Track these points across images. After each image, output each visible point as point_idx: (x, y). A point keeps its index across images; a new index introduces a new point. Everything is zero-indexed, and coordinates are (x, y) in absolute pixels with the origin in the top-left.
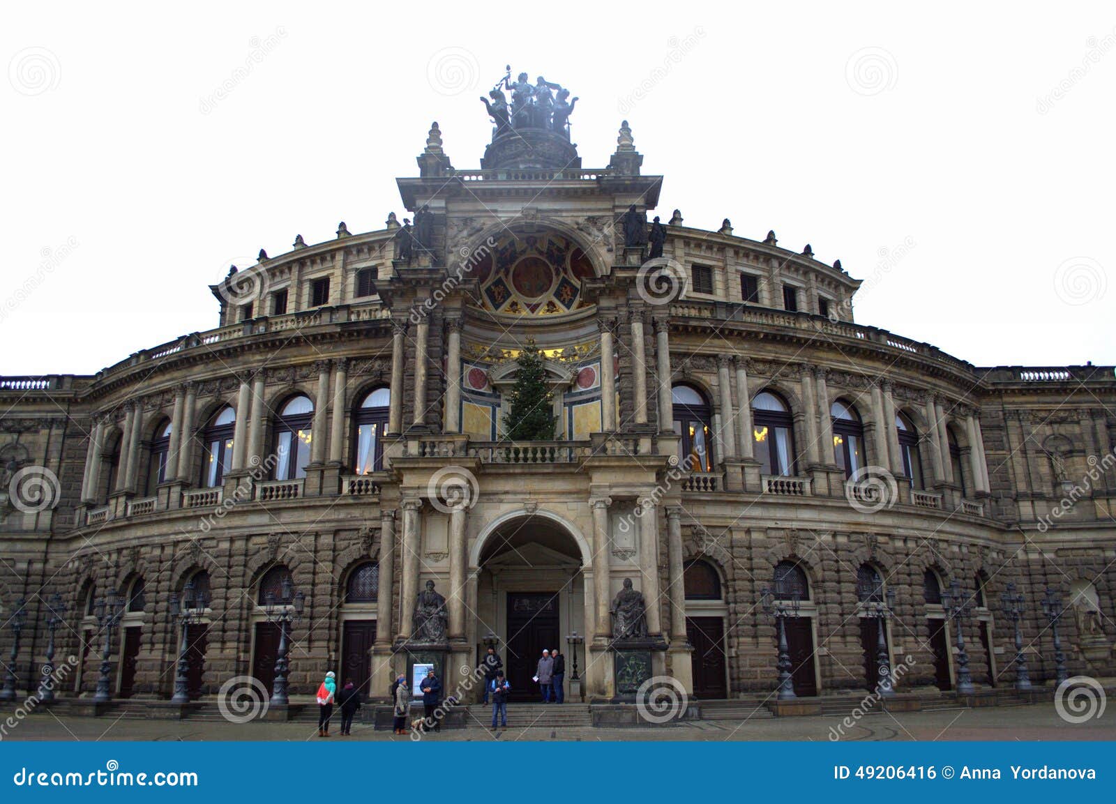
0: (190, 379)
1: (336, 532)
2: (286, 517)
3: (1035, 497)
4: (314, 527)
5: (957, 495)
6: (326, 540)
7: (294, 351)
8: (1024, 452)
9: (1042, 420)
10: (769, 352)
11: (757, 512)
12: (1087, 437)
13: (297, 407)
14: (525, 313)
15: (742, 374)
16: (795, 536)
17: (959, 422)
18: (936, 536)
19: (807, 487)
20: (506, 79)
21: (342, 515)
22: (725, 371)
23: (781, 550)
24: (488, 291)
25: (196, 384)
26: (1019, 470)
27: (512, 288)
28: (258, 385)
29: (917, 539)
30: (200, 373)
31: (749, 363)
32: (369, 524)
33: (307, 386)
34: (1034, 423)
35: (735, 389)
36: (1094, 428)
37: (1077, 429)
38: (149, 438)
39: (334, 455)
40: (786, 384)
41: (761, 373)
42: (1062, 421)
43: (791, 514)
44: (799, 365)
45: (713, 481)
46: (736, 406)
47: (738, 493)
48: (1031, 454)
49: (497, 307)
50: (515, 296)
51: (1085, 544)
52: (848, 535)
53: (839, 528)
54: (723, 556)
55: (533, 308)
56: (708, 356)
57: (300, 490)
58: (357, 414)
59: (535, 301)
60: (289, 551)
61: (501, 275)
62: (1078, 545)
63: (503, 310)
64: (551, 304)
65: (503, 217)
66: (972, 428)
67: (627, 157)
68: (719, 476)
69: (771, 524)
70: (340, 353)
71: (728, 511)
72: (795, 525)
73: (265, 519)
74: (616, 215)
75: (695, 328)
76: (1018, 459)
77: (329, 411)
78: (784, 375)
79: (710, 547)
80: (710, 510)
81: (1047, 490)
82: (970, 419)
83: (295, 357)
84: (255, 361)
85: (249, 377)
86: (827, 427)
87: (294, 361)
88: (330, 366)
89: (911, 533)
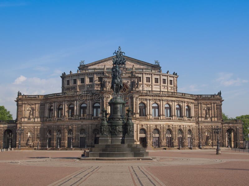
0: (66, 99)
1: (92, 124)
2: (84, 122)
3: (201, 117)
4: (88, 124)
5: (186, 118)
6: (90, 125)
8: (201, 109)
9: (205, 104)
10: (156, 98)
11: (151, 122)
12: (213, 107)
13: (84, 105)
16: (157, 125)
17: (189, 105)
18: (181, 124)
19: (159, 118)
20: (115, 52)
21: (92, 122)
22: (148, 101)
23: (155, 127)
26: (200, 113)
28: (78, 102)
29: (177, 125)
31: (152, 100)
32: (97, 124)
33: (85, 102)
34: (203, 105)
35: (149, 104)
36: (214, 105)
37: (210, 106)
38: (58, 108)
39: (91, 114)
40: (158, 102)
41: (154, 101)
42: (209, 104)
43: (156, 122)
44: (160, 99)
46: (150, 106)
47: (148, 119)
48: (202, 110)
52: (166, 125)
53: (164, 124)
54: (146, 128)
56: (146, 99)
57: (86, 118)
58: (94, 107)
60: (84, 127)
62: (208, 125)
64: (122, 91)
66: (192, 106)
68: (146, 117)
69: (153, 124)
71: (147, 122)
73: (81, 122)
76: (200, 111)
77: (89, 106)
79: (144, 127)
80: (144, 122)
81: (204, 116)
82: (192, 104)
85: (76, 100)
86: (164, 108)
88: (90, 100)
89: (176, 124)
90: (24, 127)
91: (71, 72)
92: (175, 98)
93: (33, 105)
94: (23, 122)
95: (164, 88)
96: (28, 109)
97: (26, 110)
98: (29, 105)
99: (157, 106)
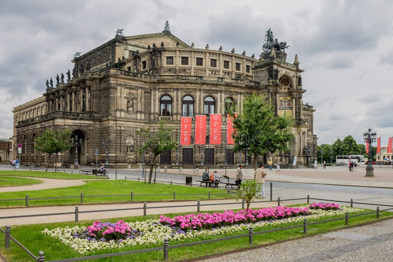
0: (202, 88)
7: (232, 88)
25: (205, 90)
28: (223, 94)
30: (205, 87)
36: (310, 118)
67: (296, 64)
70: (243, 91)
74: (297, 76)
83: (233, 90)
84: (223, 88)
85: (221, 91)
87: (232, 90)
88: (241, 93)
90: (121, 127)
93: (133, 89)
94: (118, 118)
96: (125, 96)
97: (122, 97)
98: (128, 88)
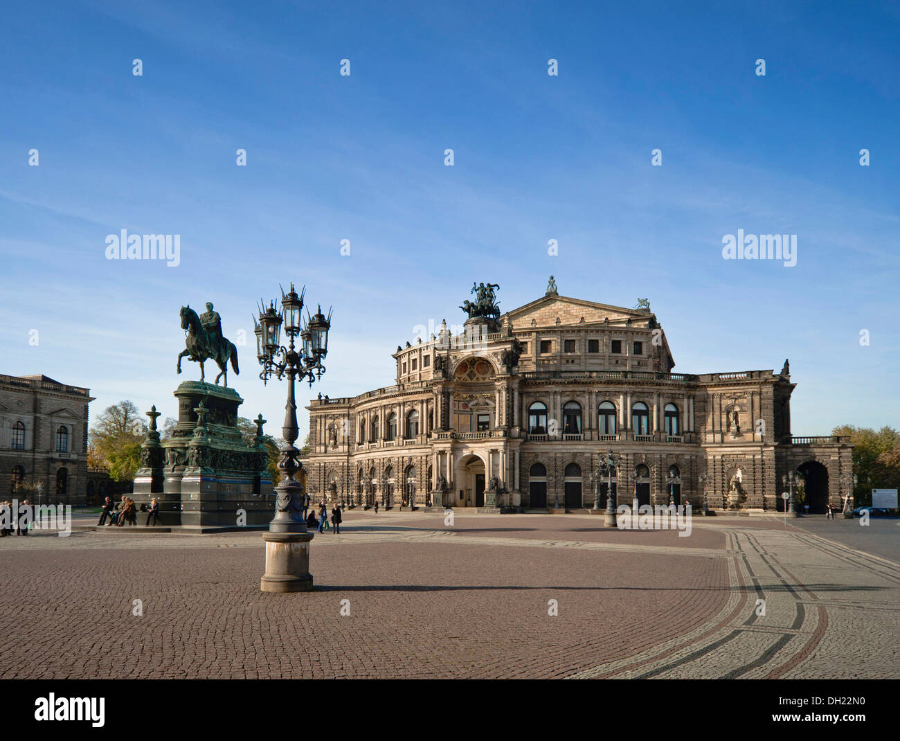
2: (412, 451)
3: (714, 431)
4: (420, 454)
5: (663, 435)
9: (728, 397)
11: (560, 447)
14: (481, 381)
15: (559, 397)
16: (575, 455)
17: (677, 401)
18: (646, 452)
19: (582, 438)
22: (552, 397)
23: (569, 460)
24: (468, 375)
27: (476, 372)
29: (634, 454)
31: (562, 393)
33: (416, 408)
35: (555, 404)
36: (752, 400)
37: (743, 401)
39: (425, 432)
40: (578, 399)
41: (568, 396)
43: (574, 447)
44: (584, 391)
45: (544, 437)
46: (556, 409)
47: (552, 441)
49: (471, 379)
50: (478, 375)
51: (738, 453)
52: (600, 453)
53: (594, 451)
54: (546, 462)
55: (484, 379)
56: (545, 392)
59: (484, 376)
61: (472, 369)
62: (734, 453)
63: (474, 380)
65: (466, 354)
66: (687, 404)
68: (547, 436)
69: (565, 451)
71: (550, 447)
72: (575, 451)
75: (539, 383)
78: (578, 396)
79: (541, 460)
80: (542, 447)
82: (686, 400)
89: (632, 451)
91: (408, 344)
92: (631, 386)
95: (617, 362)
99: (578, 408)
